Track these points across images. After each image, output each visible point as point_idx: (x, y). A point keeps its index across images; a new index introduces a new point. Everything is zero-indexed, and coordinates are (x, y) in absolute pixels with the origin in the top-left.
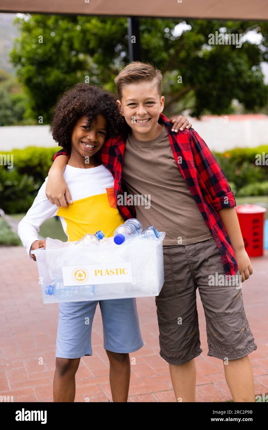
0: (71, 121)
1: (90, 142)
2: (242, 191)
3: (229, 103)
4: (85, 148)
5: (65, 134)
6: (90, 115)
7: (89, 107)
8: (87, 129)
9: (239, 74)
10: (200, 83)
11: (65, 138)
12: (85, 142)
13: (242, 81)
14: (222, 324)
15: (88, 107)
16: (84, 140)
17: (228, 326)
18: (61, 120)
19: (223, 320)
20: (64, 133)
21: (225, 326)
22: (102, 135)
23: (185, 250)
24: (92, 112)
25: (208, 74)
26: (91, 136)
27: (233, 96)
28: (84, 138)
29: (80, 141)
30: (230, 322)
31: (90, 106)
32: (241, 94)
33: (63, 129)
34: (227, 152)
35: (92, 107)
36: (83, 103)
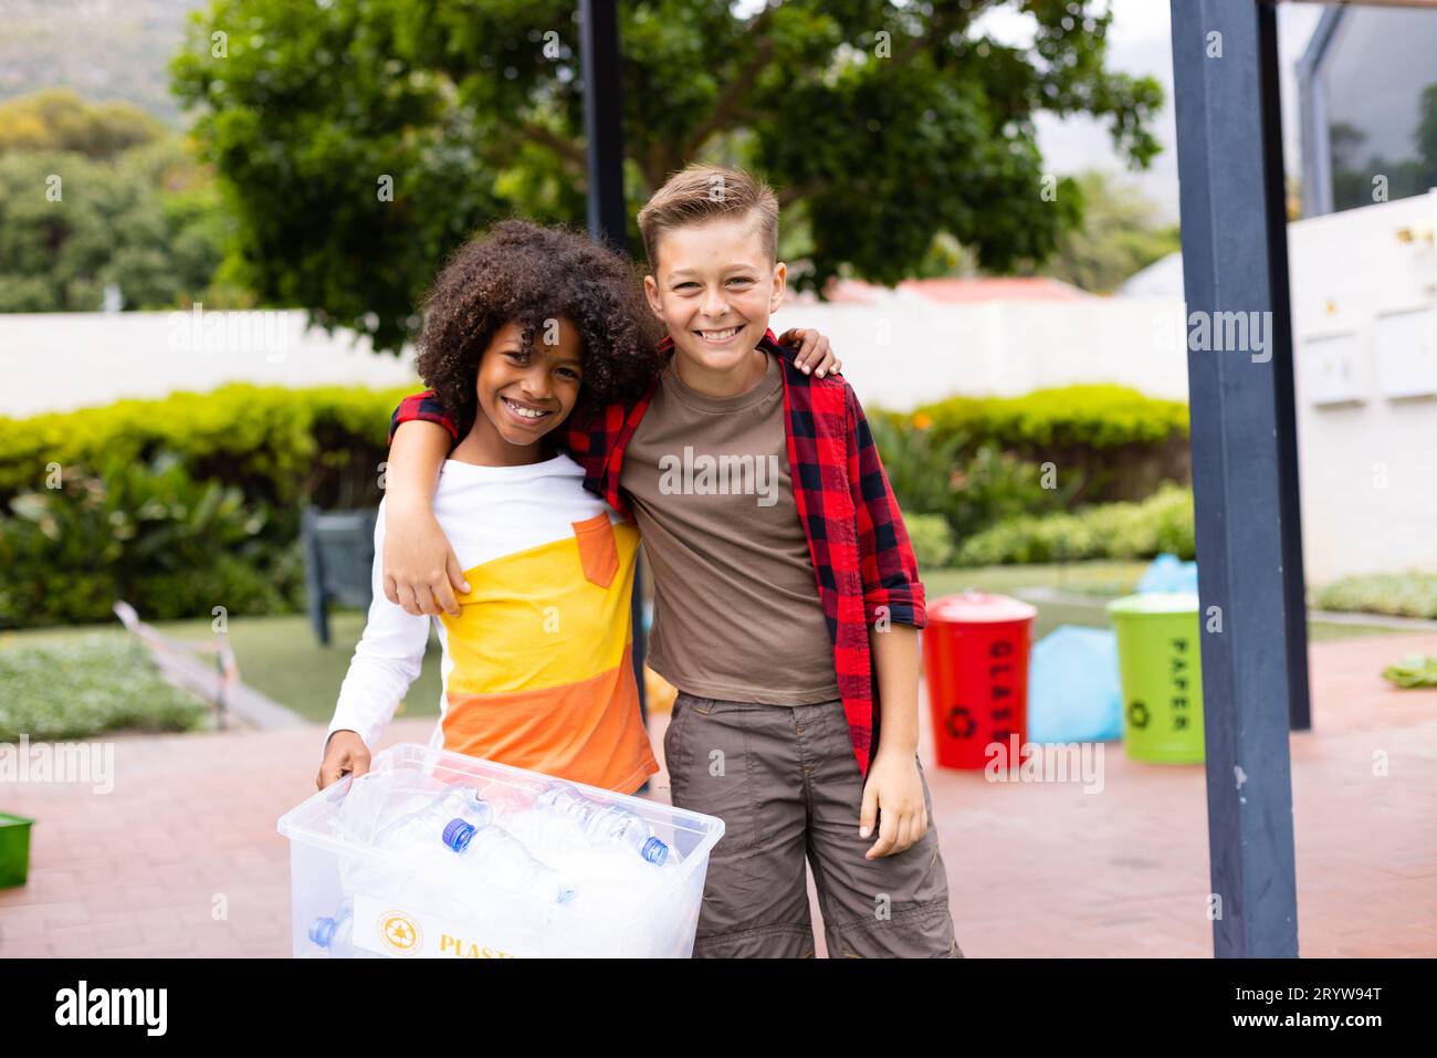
0: (472, 336)
1: (529, 401)
2: (973, 546)
3: (927, 243)
4: (513, 418)
5: (456, 375)
6: (526, 320)
7: (524, 296)
8: (522, 359)
9: (958, 149)
10: (827, 175)
11: (458, 386)
12: (514, 402)
13: (968, 172)
14: (903, 932)
15: (521, 299)
16: (512, 394)
17: (920, 936)
18: (444, 332)
19: (908, 921)
20: (453, 371)
21: (916, 937)
22: (566, 378)
23: (793, 722)
24: (533, 312)
25: (853, 146)
26: (533, 382)
27: (938, 220)
28: (512, 387)
29: (499, 394)
30: (926, 926)
31: (529, 294)
32: (966, 216)
33: (448, 361)
34: (923, 411)
35: (535, 297)
36: (506, 284)
